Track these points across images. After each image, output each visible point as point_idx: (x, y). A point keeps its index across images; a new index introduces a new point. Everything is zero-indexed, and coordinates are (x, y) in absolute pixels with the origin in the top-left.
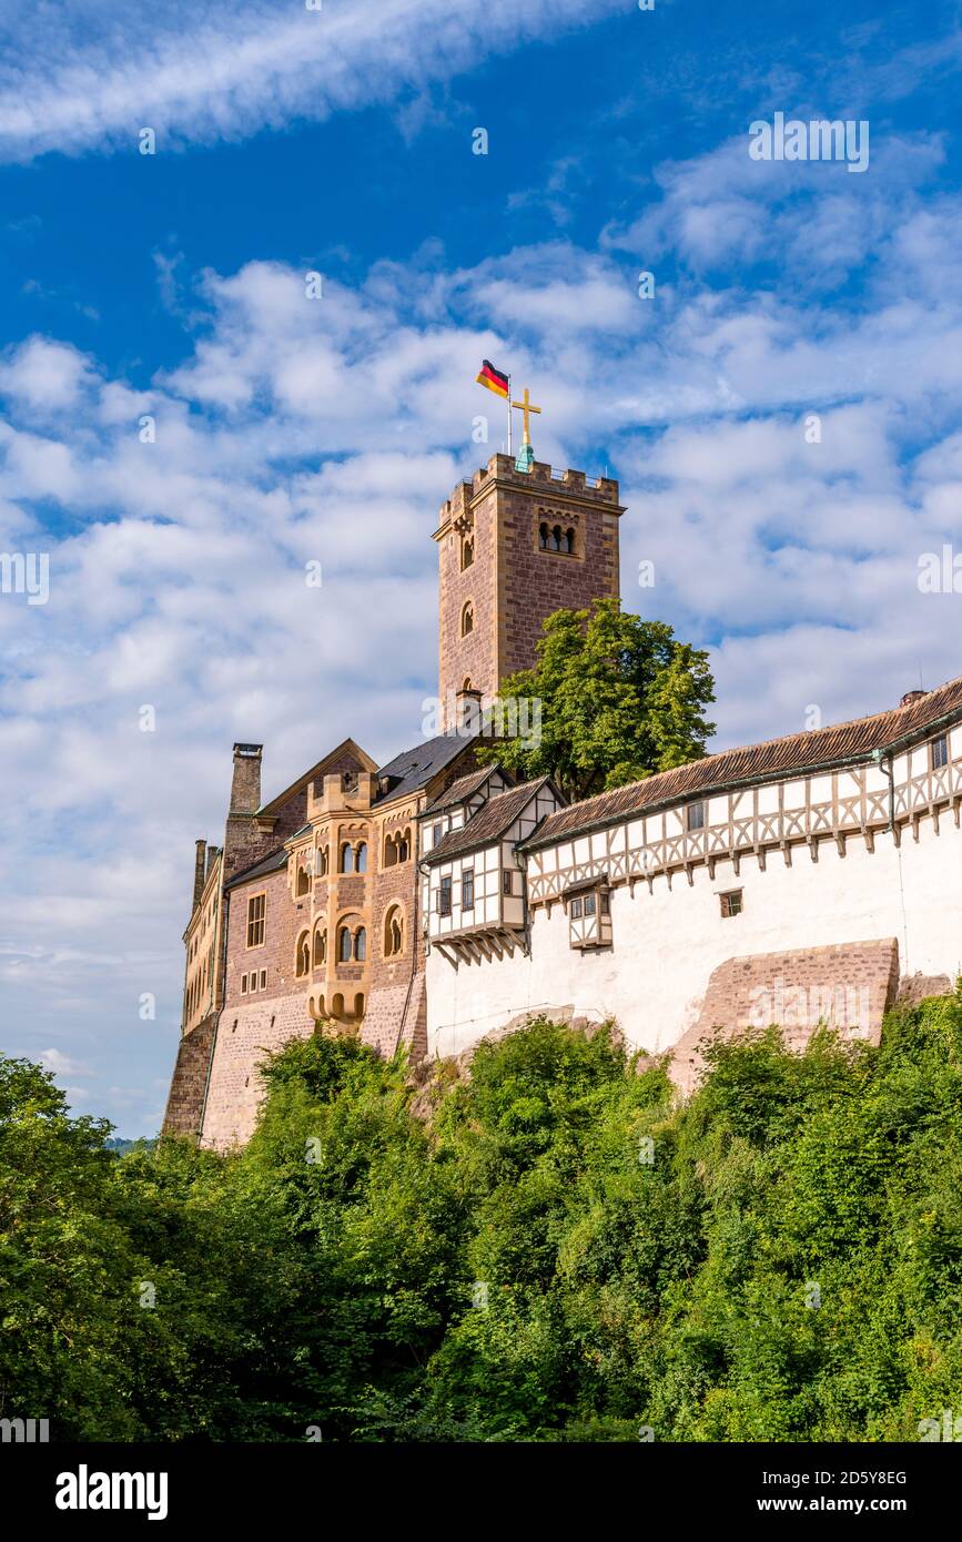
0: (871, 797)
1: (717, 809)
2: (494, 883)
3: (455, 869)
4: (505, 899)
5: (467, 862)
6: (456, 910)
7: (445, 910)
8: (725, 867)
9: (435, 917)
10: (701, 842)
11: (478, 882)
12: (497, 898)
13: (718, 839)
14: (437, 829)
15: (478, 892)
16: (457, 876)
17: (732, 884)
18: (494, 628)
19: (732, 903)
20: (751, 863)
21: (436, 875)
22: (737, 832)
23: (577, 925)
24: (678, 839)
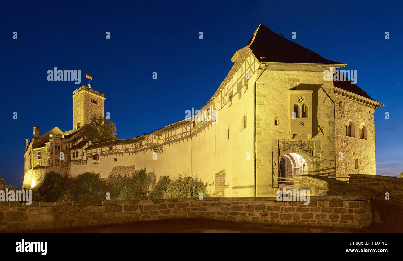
0: (133, 148)
1: (114, 147)
2: (81, 154)
3: (75, 151)
4: (83, 156)
5: (77, 150)
6: (75, 157)
7: (74, 157)
8: (114, 155)
9: (72, 158)
10: (112, 151)
11: (79, 154)
12: (82, 156)
13: (114, 151)
14: (72, 145)
15: (79, 155)
16: (75, 152)
17: (115, 157)
18: (83, 113)
19: (116, 160)
20: (118, 155)
21: (72, 152)
22: (116, 151)
23: (94, 161)
24: (109, 151)
